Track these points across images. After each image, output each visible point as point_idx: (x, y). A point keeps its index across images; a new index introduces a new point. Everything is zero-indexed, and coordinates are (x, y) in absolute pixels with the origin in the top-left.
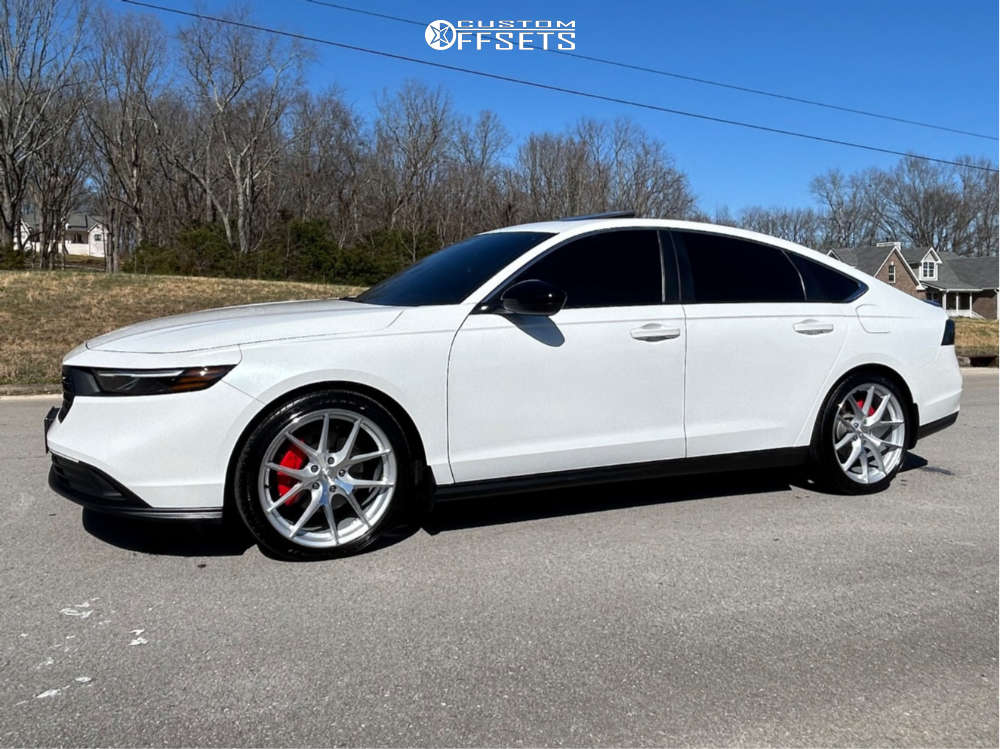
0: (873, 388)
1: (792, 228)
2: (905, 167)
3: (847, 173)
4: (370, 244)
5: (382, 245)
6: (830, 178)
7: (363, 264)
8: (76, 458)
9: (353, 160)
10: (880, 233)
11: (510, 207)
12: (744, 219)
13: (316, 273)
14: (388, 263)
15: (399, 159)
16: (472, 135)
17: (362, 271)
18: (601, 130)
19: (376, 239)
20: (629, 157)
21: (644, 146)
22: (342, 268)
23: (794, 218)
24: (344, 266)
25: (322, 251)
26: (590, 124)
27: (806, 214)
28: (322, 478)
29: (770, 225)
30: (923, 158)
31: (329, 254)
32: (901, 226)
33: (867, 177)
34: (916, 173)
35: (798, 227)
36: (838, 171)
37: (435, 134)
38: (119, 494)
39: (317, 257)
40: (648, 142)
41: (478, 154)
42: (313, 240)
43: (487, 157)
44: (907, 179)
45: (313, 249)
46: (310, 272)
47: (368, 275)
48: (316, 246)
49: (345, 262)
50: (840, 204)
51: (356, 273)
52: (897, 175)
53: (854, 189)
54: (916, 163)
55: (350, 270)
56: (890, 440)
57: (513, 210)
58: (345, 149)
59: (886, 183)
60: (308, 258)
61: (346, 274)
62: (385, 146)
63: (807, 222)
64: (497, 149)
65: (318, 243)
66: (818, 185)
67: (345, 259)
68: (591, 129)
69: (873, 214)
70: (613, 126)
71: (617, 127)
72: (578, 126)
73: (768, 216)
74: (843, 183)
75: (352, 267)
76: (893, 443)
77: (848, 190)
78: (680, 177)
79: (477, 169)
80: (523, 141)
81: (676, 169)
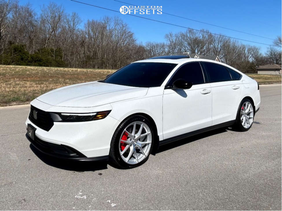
0: (247, 103)
1: (159, 48)
2: (188, 32)
3: (174, 33)
4: (40, 52)
5: (43, 53)
6: (170, 35)
7: (38, 58)
8: (60, 143)
9: (33, 26)
10: (183, 50)
11: (83, 42)
12: (146, 45)
13: (22, 61)
14: (46, 58)
15: (48, 26)
16: (70, 19)
17: (37, 61)
18: (111, 20)
19: (42, 50)
20: (118, 27)
21: (122, 25)
22: (31, 60)
23: (160, 45)
24: (31, 59)
25: (24, 54)
26: (107, 18)
27: (163, 43)
28: (133, 143)
29: (153, 47)
30: (192, 29)
31: (26, 55)
32: (187, 48)
33: (179, 34)
34: (191, 33)
35: (161, 47)
36: (172, 33)
37: (59, 19)
38: (76, 154)
39: (22, 56)
40: (124, 23)
41: (72, 25)
42: (20, 51)
43: (74, 26)
44: (188, 35)
45: (21, 54)
46: (20, 61)
47: (39, 62)
48: (21, 53)
49: (32, 58)
50: (173, 42)
51: (35, 62)
52: (186, 34)
53: (176, 37)
54: (191, 31)
55: (33, 60)
56: (250, 116)
57: (85, 42)
58: (30, 22)
59: (183, 36)
60: (19, 57)
61: (32, 62)
62: (43, 22)
63: (163, 46)
64: (78, 24)
65: (22, 52)
66: (167, 36)
67: (32, 57)
68: (108, 19)
69: (181, 44)
70: (114, 19)
71: (115, 19)
72: (104, 18)
73: (153, 44)
74: (173, 36)
75: (34, 60)
76: (251, 117)
77: (174, 38)
78: (132, 34)
79: (72, 30)
80: (86, 22)
81: (131, 31)
